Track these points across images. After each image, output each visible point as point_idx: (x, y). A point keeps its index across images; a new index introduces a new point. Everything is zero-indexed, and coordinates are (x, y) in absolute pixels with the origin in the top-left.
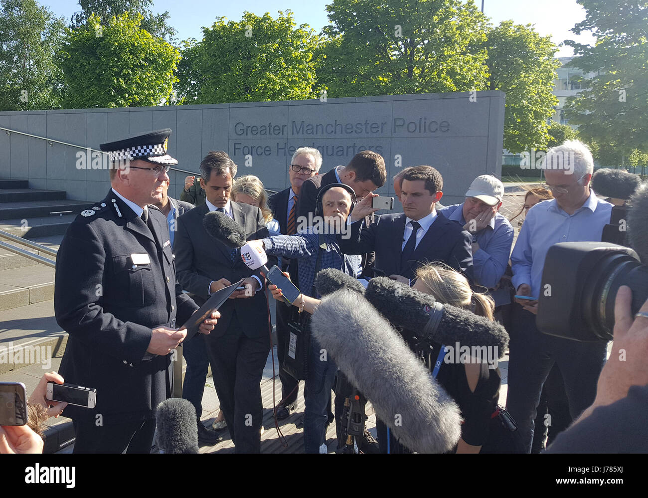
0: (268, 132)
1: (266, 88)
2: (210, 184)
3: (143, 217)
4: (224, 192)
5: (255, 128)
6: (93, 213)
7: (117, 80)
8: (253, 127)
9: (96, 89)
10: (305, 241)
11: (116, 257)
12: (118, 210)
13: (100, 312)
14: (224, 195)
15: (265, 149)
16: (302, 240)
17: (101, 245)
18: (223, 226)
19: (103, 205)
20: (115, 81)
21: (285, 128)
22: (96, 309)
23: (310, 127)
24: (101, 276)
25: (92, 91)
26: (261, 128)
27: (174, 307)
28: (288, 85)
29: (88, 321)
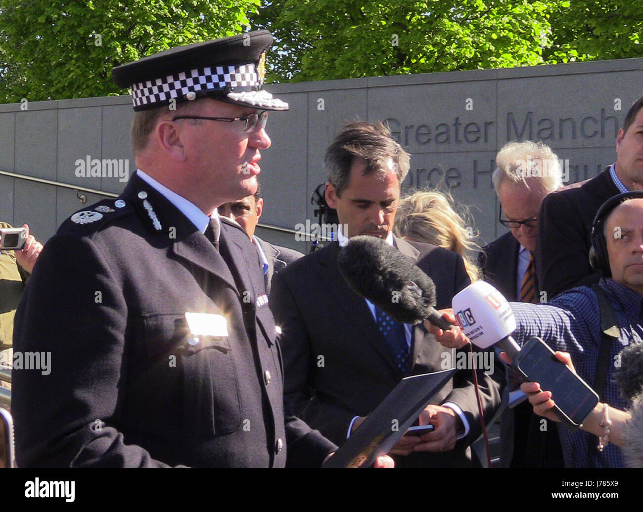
0: (453, 138)
1: (442, 53)
2: (349, 194)
3: (210, 232)
4: (381, 214)
5: (423, 130)
6: (98, 217)
7: (124, 47)
8: (420, 127)
9: (78, 67)
10: (570, 317)
11: (151, 317)
12: (152, 215)
13: (116, 443)
14: (382, 220)
15: (447, 173)
16: (563, 315)
17: (116, 286)
18: (385, 269)
19: (120, 204)
20: (119, 50)
21: (491, 129)
22: (107, 435)
23: (546, 125)
24: (117, 358)
25: (69, 71)
26: (437, 128)
27: (281, 443)
28: (493, 48)
29: (91, 461)
